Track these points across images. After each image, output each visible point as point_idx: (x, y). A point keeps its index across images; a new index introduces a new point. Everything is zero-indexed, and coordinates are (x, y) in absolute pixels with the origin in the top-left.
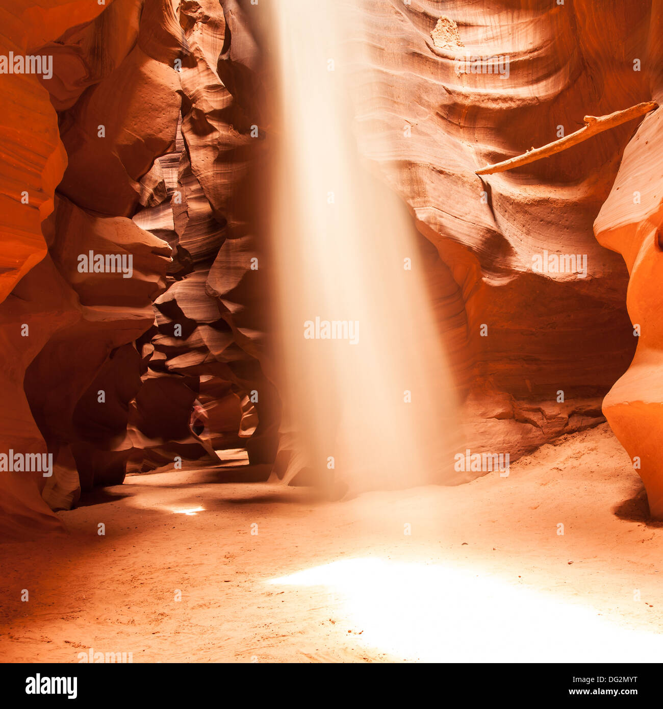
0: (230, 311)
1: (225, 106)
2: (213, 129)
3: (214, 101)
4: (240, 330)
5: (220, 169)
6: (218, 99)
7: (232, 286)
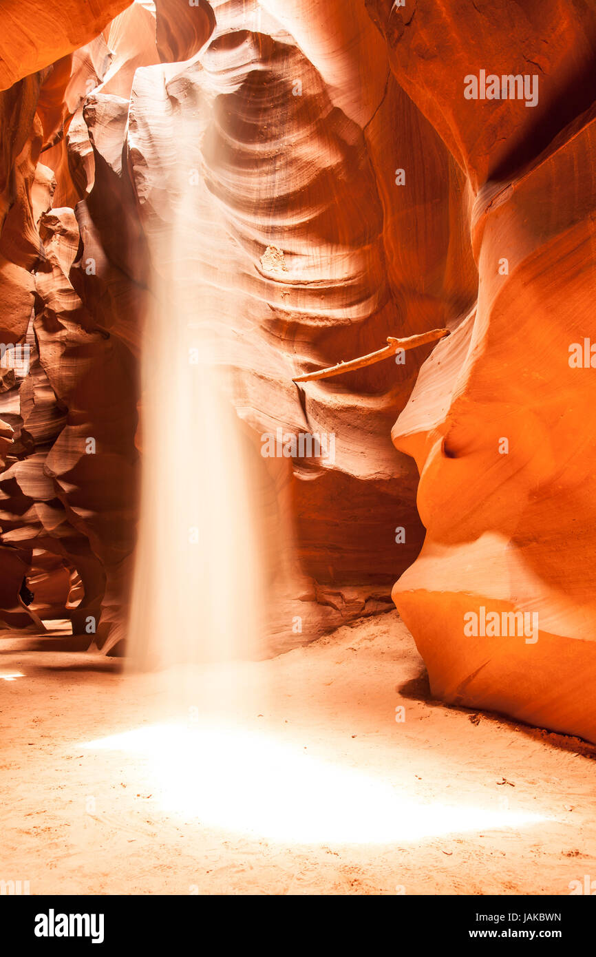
0: (64, 491)
1: (75, 308)
2: (62, 328)
3: (65, 303)
4: (72, 508)
5: (66, 363)
6: (69, 301)
7: (69, 468)
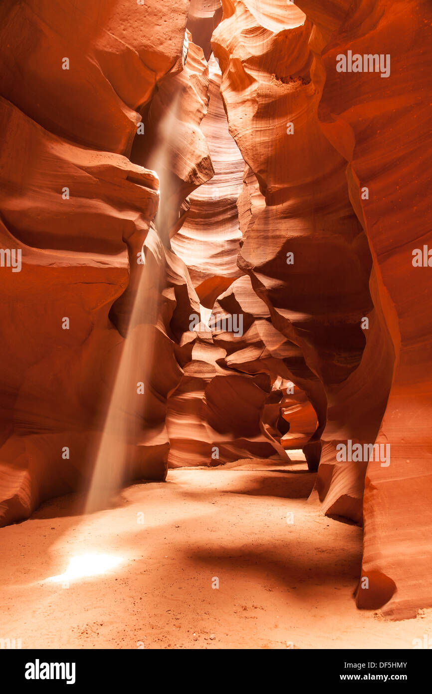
0: (265, 287)
2: (252, 80)
3: (252, 47)
4: (275, 309)
6: (258, 44)
7: (270, 257)
